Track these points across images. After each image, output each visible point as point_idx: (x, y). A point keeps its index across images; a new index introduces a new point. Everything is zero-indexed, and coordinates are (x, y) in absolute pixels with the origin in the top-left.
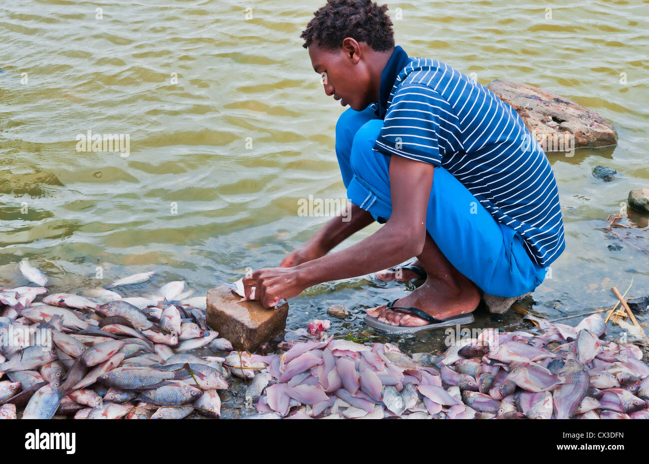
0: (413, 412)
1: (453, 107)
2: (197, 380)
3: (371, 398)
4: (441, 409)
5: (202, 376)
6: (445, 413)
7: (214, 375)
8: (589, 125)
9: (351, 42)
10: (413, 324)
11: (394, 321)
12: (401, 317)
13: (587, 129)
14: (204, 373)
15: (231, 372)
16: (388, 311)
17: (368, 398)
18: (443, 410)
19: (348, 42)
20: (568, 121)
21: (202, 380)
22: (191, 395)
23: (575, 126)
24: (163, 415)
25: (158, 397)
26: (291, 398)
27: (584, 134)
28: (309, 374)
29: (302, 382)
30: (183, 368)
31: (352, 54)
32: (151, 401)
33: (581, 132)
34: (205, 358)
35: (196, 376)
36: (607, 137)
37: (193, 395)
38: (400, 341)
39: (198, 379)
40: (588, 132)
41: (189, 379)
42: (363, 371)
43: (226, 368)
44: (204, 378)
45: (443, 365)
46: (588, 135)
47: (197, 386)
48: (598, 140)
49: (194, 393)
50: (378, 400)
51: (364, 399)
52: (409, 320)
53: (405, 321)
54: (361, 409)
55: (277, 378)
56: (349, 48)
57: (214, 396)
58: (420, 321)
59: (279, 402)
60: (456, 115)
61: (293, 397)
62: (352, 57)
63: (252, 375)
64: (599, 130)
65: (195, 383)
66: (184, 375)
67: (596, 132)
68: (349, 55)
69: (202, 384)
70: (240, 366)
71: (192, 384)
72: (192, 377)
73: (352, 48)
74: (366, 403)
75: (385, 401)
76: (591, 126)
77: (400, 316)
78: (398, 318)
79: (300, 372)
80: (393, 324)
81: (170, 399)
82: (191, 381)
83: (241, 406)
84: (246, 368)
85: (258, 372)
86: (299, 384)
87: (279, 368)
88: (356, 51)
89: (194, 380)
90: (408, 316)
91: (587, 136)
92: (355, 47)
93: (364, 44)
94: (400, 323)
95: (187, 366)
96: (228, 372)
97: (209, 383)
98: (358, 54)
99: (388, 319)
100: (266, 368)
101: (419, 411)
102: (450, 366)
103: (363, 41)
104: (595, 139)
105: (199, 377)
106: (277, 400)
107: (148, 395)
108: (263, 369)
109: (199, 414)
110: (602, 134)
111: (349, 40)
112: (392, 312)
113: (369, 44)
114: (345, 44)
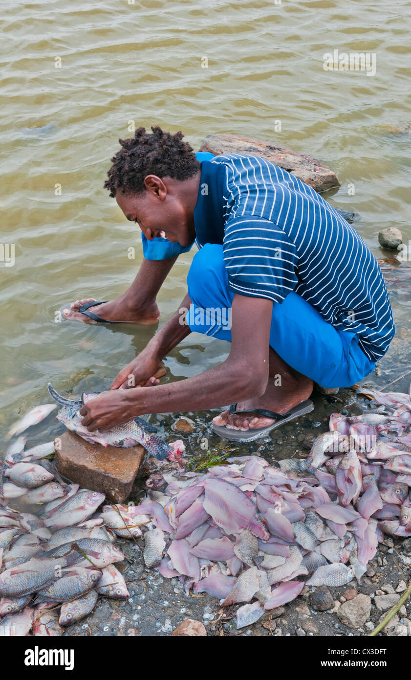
0: (323, 542)
1: (289, 236)
2: (92, 561)
3: (284, 541)
4: (346, 528)
5: (96, 555)
6: (350, 532)
7: (108, 549)
8: (313, 171)
9: (153, 179)
10: (263, 426)
11: (243, 426)
12: (249, 421)
13: (314, 175)
14: (96, 550)
15: (116, 534)
16: (234, 417)
17: (281, 542)
18: (348, 530)
19: (149, 181)
20: (294, 170)
21: (98, 559)
22: (93, 581)
23: (304, 174)
24: (73, 615)
25: (58, 594)
26: (199, 558)
27: (313, 180)
28: (207, 526)
29: (203, 537)
30: (72, 550)
31: (157, 192)
32: (52, 600)
33: (310, 179)
34: (85, 526)
35: (89, 557)
36: (331, 178)
37: (94, 579)
38: (260, 449)
39: (93, 559)
40: (315, 178)
41: (82, 562)
42: (266, 512)
43: (110, 532)
44: (99, 556)
45: (315, 469)
46: (316, 180)
47: (94, 567)
48: (325, 183)
49: (94, 578)
50: (292, 541)
51: (277, 543)
52: (258, 423)
53: (255, 424)
54: (277, 555)
55: (168, 532)
56: (153, 186)
57: (116, 574)
58: (269, 421)
59: (187, 565)
60: (292, 243)
61: (201, 557)
62: (158, 194)
63: (139, 532)
64: (324, 174)
65: (90, 565)
66: (77, 558)
67: (322, 176)
68: (155, 193)
69: (98, 563)
70: (124, 526)
71: (87, 566)
72: (86, 558)
73: (155, 185)
74: (281, 547)
75: (297, 540)
76: (315, 171)
77: (247, 419)
78: (246, 422)
79: (196, 525)
80: (243, 429)
81: (73, 593)
82: (86, 563)
83: (144, 575)
84: (131, 526)
85: (144, 528)
86: (202, 540)
87: (169, 522)
88: (160, 187)
89: (88, 562)
90: (256, 420)
91: (315, 182)
92: (158, 183)
93: (167, 179)
94: (249, 427)
95: (75, 546)
96: (113, 535)
97: (105, 560)
98: (163, 189)
99: (235, 425)
100: (151, 521)
101: (330, 540)
102: (321, 468)
103: (165, 175)
104: (322, 183)
105: (93, 556)
106: (185, 564)
107: (47, 594)
108: (148, 523)
109: (105, 598)
110: (327, 177)
111: (151, 178)
112: (238, 417)
113: (172, 177)
114: (148, 183)
